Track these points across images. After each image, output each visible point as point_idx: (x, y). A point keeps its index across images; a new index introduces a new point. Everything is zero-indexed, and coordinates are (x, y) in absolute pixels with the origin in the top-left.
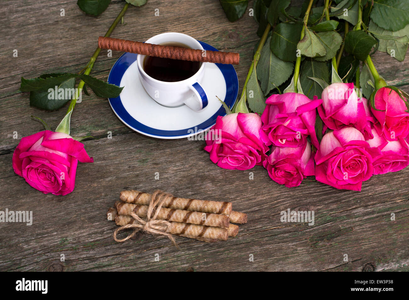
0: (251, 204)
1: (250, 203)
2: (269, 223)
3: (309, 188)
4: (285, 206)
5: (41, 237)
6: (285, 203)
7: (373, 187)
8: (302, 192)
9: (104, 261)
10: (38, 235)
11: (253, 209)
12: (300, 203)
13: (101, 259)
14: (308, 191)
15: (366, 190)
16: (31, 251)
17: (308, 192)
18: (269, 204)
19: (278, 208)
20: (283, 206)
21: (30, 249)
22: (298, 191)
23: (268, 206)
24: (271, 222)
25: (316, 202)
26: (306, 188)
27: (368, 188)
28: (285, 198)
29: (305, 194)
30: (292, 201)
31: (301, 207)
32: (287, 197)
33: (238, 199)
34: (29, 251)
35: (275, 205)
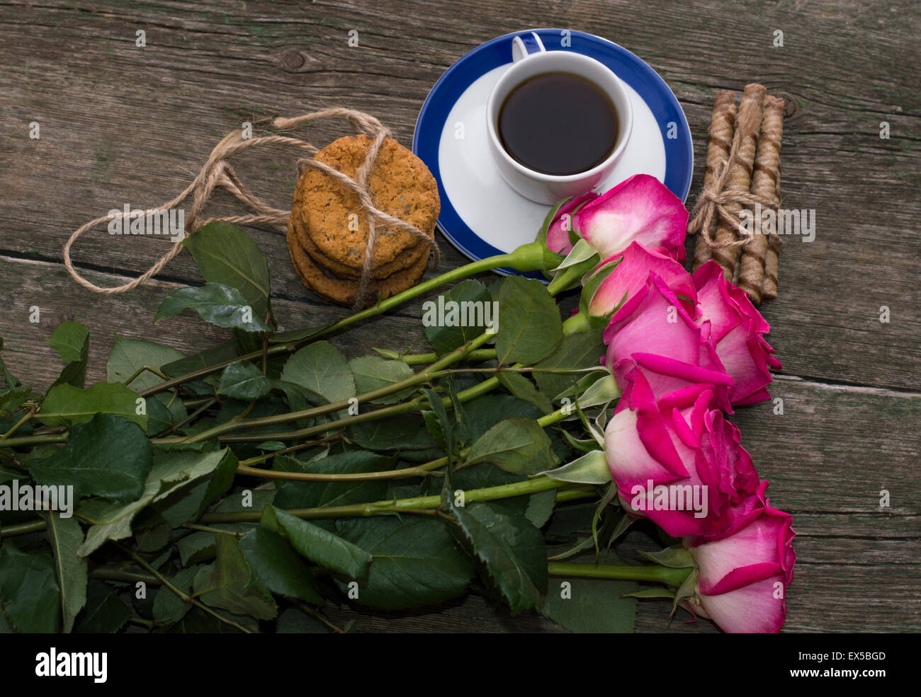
0: (385, 109)
1: (385, 112)
2: (369, 60)
3: (263, 102)
4: (324, 84)
5: (793, 180)
6: (321, 89)
7: (141, 61)
8: (278, 99)
9: (691, 95)
10: (798, 187)
11: (384, 99)
12: (293, 78)
13: (695, 100)
14: (266, 97)
15: (157, 58)
16: (818, 159)
17: (267, 95)
18: (351, 98)
19: (338, 84)
20: (329, 84)
21: (821, 163)
22: (285, 102)
23: (354, 94)
24: (364, 60)
25: (262, 69)
26: (267, 103)
27: (152, 61)
28: (315, 99)
29: (275, 93)
30: (305, 88)
31: (295, 70)
32: (312, 99)
33: (403, 128)
34: (821, 159)
35: (341, 92)
